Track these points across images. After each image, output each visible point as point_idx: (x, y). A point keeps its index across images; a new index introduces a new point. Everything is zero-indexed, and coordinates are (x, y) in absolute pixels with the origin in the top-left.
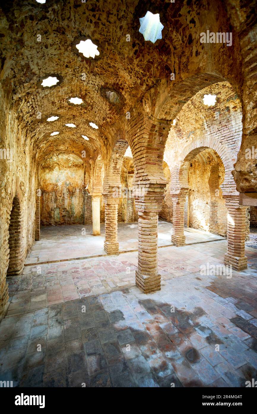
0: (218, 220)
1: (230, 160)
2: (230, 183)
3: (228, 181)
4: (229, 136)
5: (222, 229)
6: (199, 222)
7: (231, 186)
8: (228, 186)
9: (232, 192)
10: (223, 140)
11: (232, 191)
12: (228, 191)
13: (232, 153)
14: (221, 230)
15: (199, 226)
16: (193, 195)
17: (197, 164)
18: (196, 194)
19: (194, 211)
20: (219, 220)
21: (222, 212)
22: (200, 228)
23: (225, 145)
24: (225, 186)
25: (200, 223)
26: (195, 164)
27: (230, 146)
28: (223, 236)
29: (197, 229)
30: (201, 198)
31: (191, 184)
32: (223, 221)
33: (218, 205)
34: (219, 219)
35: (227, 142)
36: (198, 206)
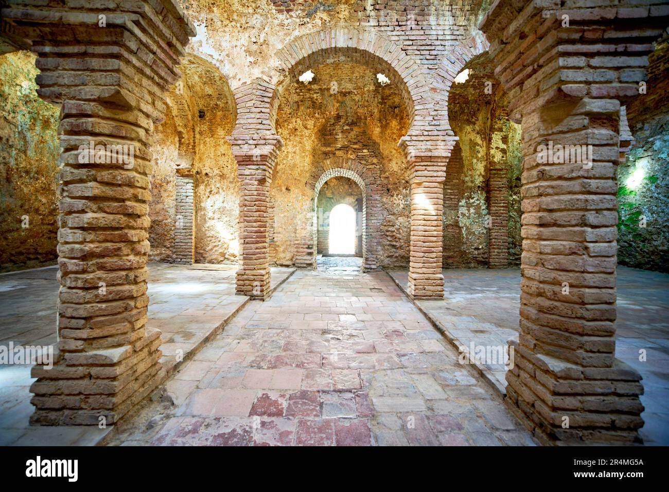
0: (275, 235)
1: (427, 88)
2: (426, 133)
3: (422, 128)
4: (424, 42)
5: (284, 252)
6: (226, 246)
7: (428, 138)
8: (422, 138)
9: (430, 150)
10: (409, 48)
11: (431, 147)
12: (423, 147)
13: (429, 76)
14: (282, 255)
15: (223, 255)
16: (206, 186)
17: (220, 113)
18: (215, 183)
19: (210, 223)
20: (279, 235)
21: (286, 218)
22: (228, 259)
23: (413, 57)
24: (414, 138)
25: (227, 249)
26: (215, 116)
27: (426, 62)
28: (287, 266)
29: (219, 263)
30: (232, 191)
31: (200, 159)
32: (287, 235)
33: (276, 204)
34: (279, 233)
35: (418, 53)
36: (222, 211)
